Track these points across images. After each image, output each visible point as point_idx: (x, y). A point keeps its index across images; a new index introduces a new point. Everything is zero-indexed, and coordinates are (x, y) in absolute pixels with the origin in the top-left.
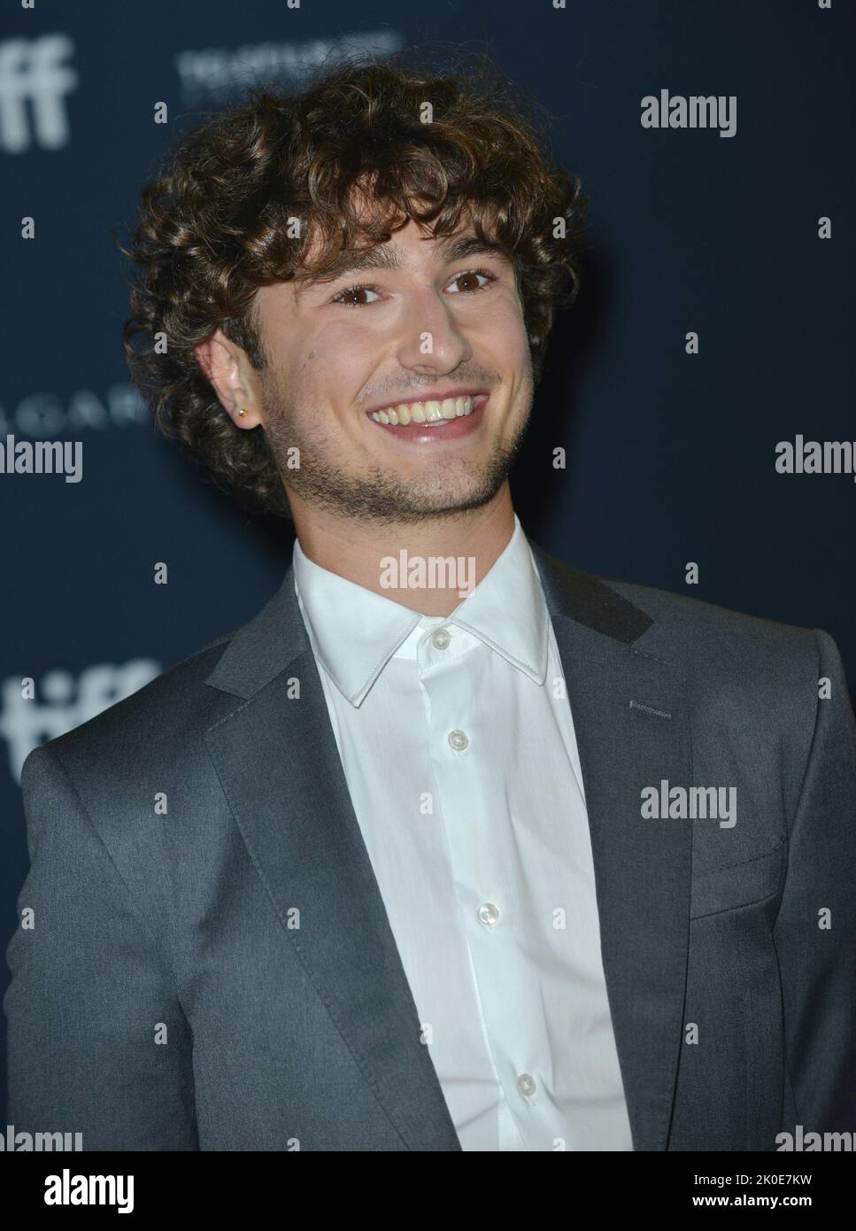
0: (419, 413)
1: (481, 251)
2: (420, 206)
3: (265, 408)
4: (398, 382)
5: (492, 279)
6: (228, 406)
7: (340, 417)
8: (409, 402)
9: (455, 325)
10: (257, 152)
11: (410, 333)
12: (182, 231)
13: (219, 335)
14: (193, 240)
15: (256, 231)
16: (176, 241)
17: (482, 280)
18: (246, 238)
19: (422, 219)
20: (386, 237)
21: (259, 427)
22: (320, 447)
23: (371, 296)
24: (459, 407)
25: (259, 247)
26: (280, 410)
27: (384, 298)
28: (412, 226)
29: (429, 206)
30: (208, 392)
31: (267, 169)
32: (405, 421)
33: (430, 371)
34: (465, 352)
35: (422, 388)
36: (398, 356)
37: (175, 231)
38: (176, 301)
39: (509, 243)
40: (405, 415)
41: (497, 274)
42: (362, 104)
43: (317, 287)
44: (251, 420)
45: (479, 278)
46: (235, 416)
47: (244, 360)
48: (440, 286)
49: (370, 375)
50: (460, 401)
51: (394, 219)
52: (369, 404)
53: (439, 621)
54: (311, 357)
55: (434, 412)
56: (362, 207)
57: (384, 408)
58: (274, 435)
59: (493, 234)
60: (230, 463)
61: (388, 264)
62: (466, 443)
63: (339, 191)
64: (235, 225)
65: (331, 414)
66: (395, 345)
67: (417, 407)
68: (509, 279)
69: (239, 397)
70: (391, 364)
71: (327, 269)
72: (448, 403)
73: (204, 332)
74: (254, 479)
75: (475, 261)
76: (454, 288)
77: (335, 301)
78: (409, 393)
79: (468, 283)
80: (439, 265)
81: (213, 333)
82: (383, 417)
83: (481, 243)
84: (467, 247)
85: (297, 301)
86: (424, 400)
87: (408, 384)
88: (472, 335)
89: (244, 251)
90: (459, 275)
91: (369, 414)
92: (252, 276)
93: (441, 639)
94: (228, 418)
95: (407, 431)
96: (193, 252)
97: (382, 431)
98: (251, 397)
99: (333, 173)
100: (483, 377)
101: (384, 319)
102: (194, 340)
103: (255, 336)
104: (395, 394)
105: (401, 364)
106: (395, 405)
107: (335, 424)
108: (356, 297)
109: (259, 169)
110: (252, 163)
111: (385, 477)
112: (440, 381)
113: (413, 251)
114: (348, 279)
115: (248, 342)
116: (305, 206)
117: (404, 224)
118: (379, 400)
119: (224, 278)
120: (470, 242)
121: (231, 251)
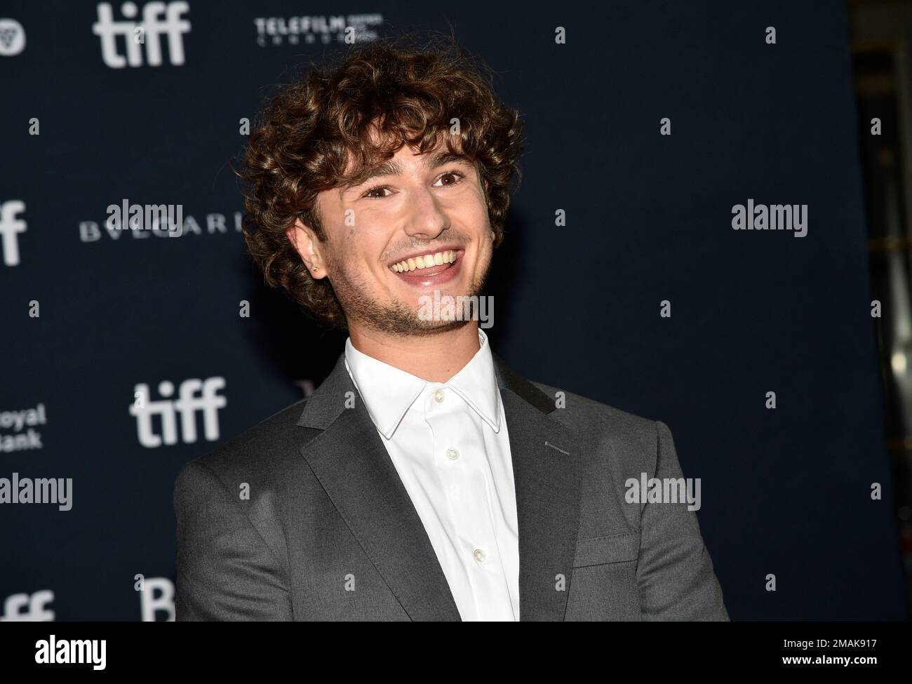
0: (420, 263)
1: (453, 160)
2: (411, 135)
3: (328, 266)
4: (405, 245)
5: (462, 176)
6: (308, 265)
7: (372, 270)
8: (414, 256)
9: (438, 206)
10: (312, 106)
11: (413, 213)
12: (269, 160)
13: (298, 222)
14: (275, 165)
15: (312, 157)
16: (266, 166)
17: (456, 178)
18: (305, 161)
19: (412, 143)
20: (390, 154)
21: (326, 279)
22: (362, 288)
23: (387, 192)
24: (446, 258)
25: (314, 166)
26: (337, 266)
27: (394, 193)
29: (416, 135)
30: (296, 257)
31: (318, 118)
32: (412, 269)
33: (424, 237)
34: (445, 224)
35: (421, 247)
36: (405, 228)
37: (264, 160)
38: (270, 203)
39: (471, 152)
40: (412, 265)
41: (465, 174)
42: (370, 72)
43: (353, 189)
44: (320, 273)
45: (455, 176)
46: (312, 271)
47: (315, 237)
48: (429, 183)
49: (388, 242)
50: (446, 253)
51: (395, 143)
52: (389, 260)
53: (439, 385)
54: (351, 233)
55: (430, 262)
56: (375, 137)
57: (400, 262)
58: (336, 281)
59: (459, 148)
60: (311, 300)
61: (395, 172)
62: (451, 285)
63: (361, 130)
64: (298, 153)
65: (366, 268)
66: (401, 222)
67: (419, 259)
68: (473, 176)
69: (314, 260)
70: (400, 234)
71: (357, 178)
72: (438, 256)
73: (290, 219)
74: (326, 310)
75: (450, 167)
76: (439, 183)
77: (364, 197)
78: (413, 251)
79: (448, 179)
80: (427, 170)
81: (294, 221)
82: (399, 267)
83: (452, 155)
84: (444, 159)
85: (341, 198)
86: (423, 254)
87: (412, 246)
88: (450, 212)
89: (305, 169)
90: (441, 175)
91: (390, 266)
92: (314, 185)
93: (439, 396)
94: (308, 272)
96: (275, 172)
97: (397, 277)
98: (321, 260)
99: (356, 117)
100: (459, 238)
101: (395, 205)
102: (284, 226)
103: (319, 222)
104: (404, 252)
105: (407, 234)
106: (405, 259)
107: (370, 273)
108: (378, 192)
109: (313, 118)
110: (309, 114)
111: (402, 307)
112: (431, 243)
113: (409, 163)
114: (372, 182)
115: (316, 226)
116: (339, 139)
117: (401, 146)
118: (396, 257)
119: (294, 187)
120: (445, 155)
121: (296, 170)
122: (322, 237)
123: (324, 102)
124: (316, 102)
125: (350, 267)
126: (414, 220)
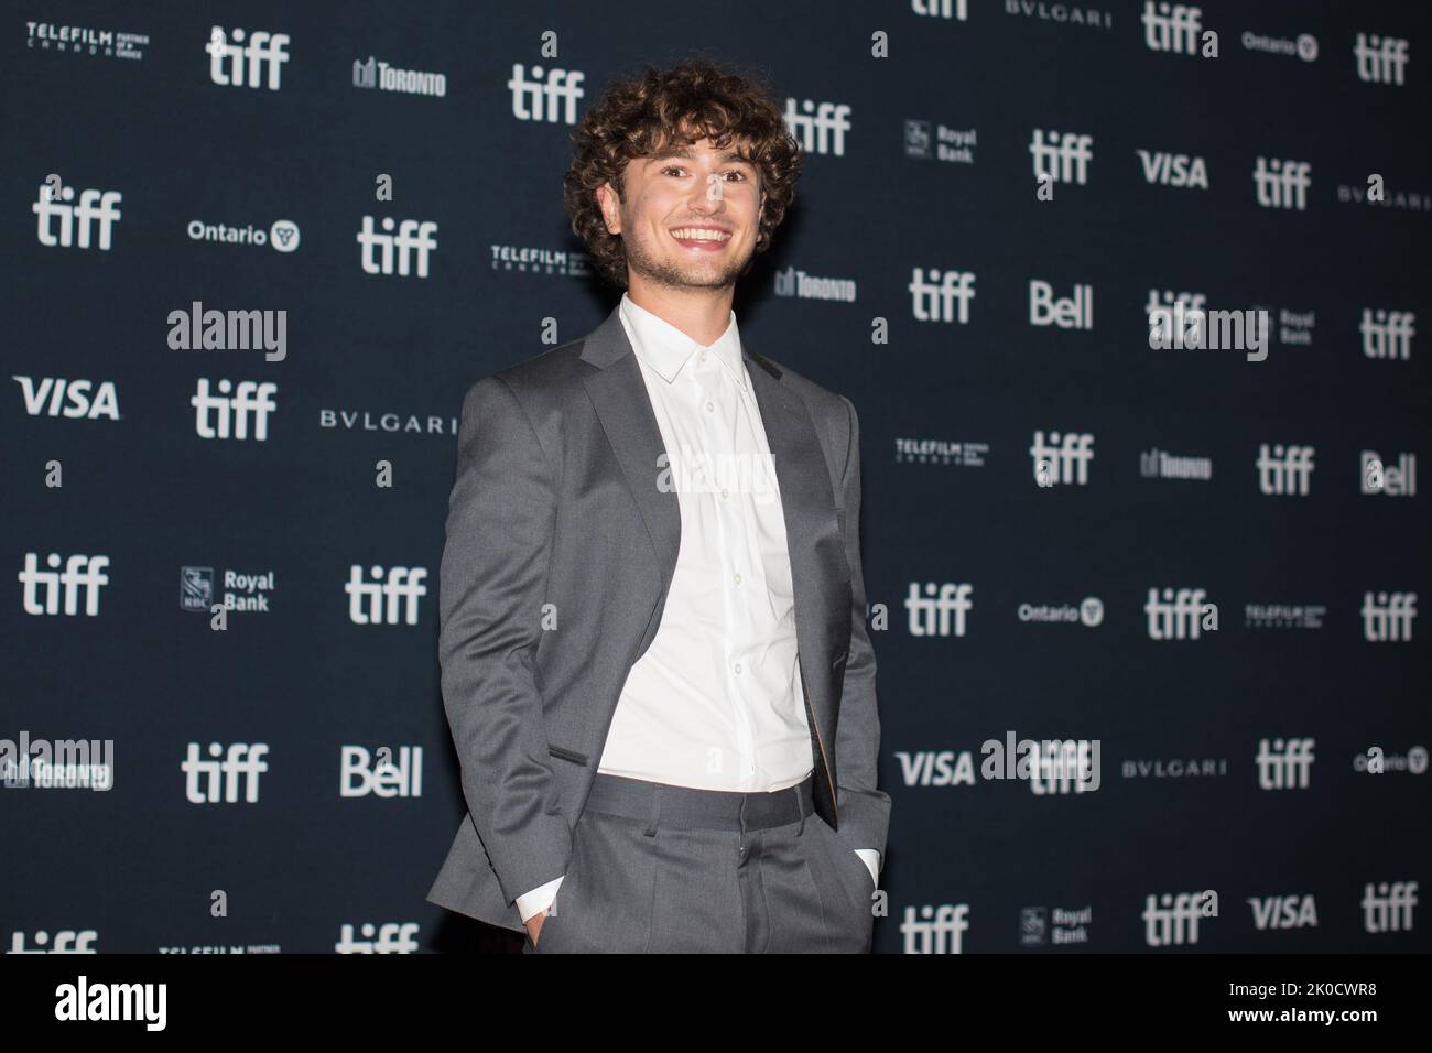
0: (694, 234)
1: (740, 161)
2: (712, 131)
3: (624, 225)
4: (686, 216)
5: (744, 176)
6: (607, 222)
7: (656, 231)
8: (690, 227)
10: (642, 94)
11: (700, 191)
13: (608, 184)
15: (633, 129)
17: (739, 176)
19: (712, 137)
20: (693, 142)
21: (619, 235)
23: (682, 173)
24: (716, 236)
25: (634, 137)
26: (628, 224)
27: (688, 176)
28: (706, 140)
29: (716, 131)
31: (644, 103)
32: (687, 237)
33: (703, 213)
34: (721, 207)
35: (699, 221)
36: (689, 203)
39: (753, 159)
40: (687, 234)
41: (746, 174)
43: (656, 163)
44: (616, 230)
45: (737, 175)
46: (609, 227)
47: (618, 200)
49: (673, 211)
50: (716, 232)
51: (699, 134)
52: (671, 226)
55: (701, 235)
56: (685, 126)
57: (678, 229)
58: (625, 238)
59: (747, 153)
61: (692, 157)
62: (715, 255)
63: (676, 119)
64: (624, 124)
65: (651, 229)
66: (687, 198)
67: (693, 231)
68: (753, 181)
69: (613, 218)
70: (684, 207)
71: (664, 154)
72: (709, 232)
73: (600, 180)
75: (737, 166)
76: (724, 178)
77: (663, 173)
78: (690, 223)
79: (732, 176)
80: (717, 164)
81: (605, 183)
82: (677, 234)
83: (740, 157)
84: (732, 158)
86: (697, 228)
87: (691, 218)
90: (728, 172)
91: (671, 230)
92: (627, 152)
95: (688, 243)
97: (674, 241)
98: (618, 219)
99: (674, 110)
100: (729, 223)
101: (684, 185)
102: (595, 184)
103: (623, 187)
104: (683, 222)
105: (689, 208)
106: (683, 228)
107: (653, 232)
108: (674, 172)
109: (640, 103)
110: (639, 99)
111: (671, 264)
112: (706, 220)
113: (705, 155)
114: (672, 162)
115: (620, 189)
116: (657, 121)
117: (703, 137)
118: (675, 224)
119: (612, 153)
120: (735, 156)
121: (618, 138)
122: (623, 201)
123: (652, 92)
124: (646, 92)
125: (639, 226)
126: (697, 199)
